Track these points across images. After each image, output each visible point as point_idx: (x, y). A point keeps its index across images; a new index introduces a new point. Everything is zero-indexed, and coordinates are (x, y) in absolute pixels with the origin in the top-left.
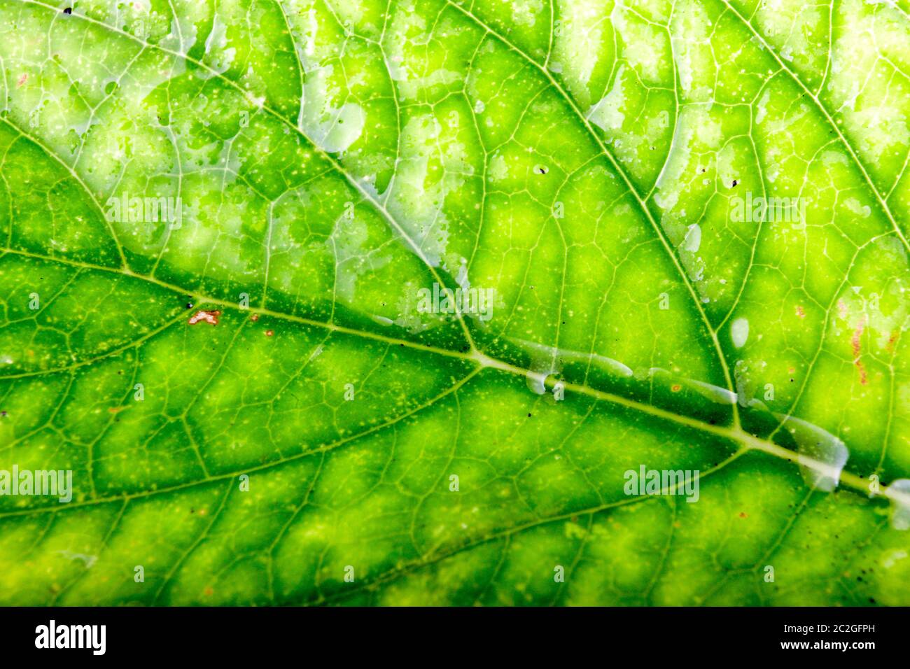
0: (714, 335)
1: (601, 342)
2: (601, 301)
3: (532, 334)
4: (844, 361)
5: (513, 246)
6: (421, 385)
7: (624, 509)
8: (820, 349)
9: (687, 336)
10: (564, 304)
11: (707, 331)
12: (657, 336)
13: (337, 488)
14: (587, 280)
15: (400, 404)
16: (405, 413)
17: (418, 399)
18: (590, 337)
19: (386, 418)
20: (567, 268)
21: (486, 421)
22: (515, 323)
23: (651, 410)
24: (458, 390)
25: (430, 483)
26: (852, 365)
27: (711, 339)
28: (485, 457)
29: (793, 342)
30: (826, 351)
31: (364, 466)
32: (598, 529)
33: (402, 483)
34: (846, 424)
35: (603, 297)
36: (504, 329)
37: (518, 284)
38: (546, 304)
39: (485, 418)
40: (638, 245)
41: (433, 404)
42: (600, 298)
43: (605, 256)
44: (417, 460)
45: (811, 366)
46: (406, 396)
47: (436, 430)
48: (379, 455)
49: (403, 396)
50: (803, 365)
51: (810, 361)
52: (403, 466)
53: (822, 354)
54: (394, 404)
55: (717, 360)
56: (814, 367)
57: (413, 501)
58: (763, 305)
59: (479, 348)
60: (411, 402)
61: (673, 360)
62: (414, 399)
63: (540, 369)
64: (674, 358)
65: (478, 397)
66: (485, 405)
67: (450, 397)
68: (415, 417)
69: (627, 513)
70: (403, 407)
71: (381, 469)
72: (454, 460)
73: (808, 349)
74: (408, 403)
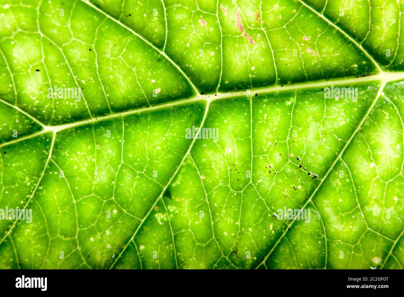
0: (163, 53)
1: (107, 88)
2: (96, 67)
3: (70, 103)
4: (237, 37)
5: (31, 64)
6: (32, 166)
7: (174, 185)
8: (222, 36)
9: (150, 62)
10: (77, 79)
11: (158, 53)
12: (134, 69)
13: (31, 256)
14: (82, 61)
15: (29, 184)
16: (35, 187)
17: (36, 176)
18: (100, 88)
19: (27, 196)
20: (68, 59)
21: (78, 169)
22: (58, 103)
23: (152, 108)
24: (52, 157)
25: (74, 225)
26: (242, 37)
27: (163, 56)
28: (91, 193)
29: (207, 39)
30: (225, 36)
31: (36, 235)
32: (171, 208)
33: (61, 234)
34: (252, 66)
35: (95, 65)
36: (54, 109)
37: (47, 83)
38: (68, 84)
39: (76, 167)
40: (98, 28)
41: (45, 173)
42: (94, 66)
43: (83, 43)
44: (60, 215)
45: (221, 46)
46: (29, 177)
47: (57, 191)
48: (39, 223)
49: (27, 179)
50: (217, 48)
51: (220, 44)
52: (55, 223)
53: (224, 38)
54: (26, 186)
55: (171, 65)
56: (223, 46)
57: (74, 242)
58: (182, 28)
59: (46, 124)
60: (34, 179)
61: (149, 77)
62: (34, 177)
63: (84, 118)
64: (149, 76)
65: (65, 156)
66: (72, 159)
67: (50, 164)
68: (41, 188)
69: (177, 186)
70: (32, 184)
71: (44, 231)
72: (77, 204)
73: (216, 39)
74: (33, 181)
